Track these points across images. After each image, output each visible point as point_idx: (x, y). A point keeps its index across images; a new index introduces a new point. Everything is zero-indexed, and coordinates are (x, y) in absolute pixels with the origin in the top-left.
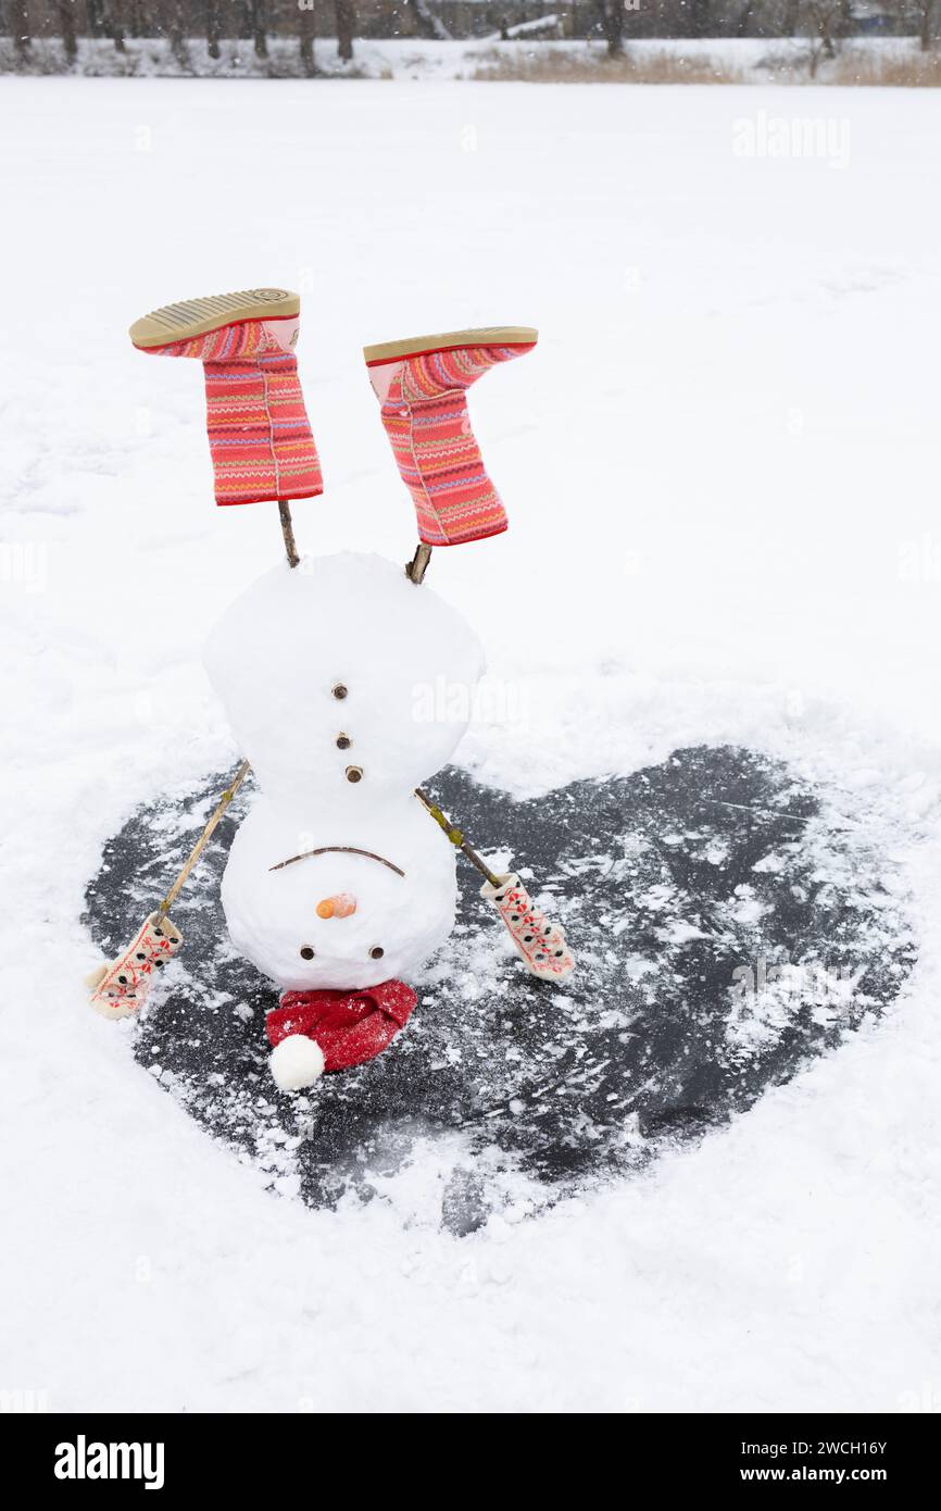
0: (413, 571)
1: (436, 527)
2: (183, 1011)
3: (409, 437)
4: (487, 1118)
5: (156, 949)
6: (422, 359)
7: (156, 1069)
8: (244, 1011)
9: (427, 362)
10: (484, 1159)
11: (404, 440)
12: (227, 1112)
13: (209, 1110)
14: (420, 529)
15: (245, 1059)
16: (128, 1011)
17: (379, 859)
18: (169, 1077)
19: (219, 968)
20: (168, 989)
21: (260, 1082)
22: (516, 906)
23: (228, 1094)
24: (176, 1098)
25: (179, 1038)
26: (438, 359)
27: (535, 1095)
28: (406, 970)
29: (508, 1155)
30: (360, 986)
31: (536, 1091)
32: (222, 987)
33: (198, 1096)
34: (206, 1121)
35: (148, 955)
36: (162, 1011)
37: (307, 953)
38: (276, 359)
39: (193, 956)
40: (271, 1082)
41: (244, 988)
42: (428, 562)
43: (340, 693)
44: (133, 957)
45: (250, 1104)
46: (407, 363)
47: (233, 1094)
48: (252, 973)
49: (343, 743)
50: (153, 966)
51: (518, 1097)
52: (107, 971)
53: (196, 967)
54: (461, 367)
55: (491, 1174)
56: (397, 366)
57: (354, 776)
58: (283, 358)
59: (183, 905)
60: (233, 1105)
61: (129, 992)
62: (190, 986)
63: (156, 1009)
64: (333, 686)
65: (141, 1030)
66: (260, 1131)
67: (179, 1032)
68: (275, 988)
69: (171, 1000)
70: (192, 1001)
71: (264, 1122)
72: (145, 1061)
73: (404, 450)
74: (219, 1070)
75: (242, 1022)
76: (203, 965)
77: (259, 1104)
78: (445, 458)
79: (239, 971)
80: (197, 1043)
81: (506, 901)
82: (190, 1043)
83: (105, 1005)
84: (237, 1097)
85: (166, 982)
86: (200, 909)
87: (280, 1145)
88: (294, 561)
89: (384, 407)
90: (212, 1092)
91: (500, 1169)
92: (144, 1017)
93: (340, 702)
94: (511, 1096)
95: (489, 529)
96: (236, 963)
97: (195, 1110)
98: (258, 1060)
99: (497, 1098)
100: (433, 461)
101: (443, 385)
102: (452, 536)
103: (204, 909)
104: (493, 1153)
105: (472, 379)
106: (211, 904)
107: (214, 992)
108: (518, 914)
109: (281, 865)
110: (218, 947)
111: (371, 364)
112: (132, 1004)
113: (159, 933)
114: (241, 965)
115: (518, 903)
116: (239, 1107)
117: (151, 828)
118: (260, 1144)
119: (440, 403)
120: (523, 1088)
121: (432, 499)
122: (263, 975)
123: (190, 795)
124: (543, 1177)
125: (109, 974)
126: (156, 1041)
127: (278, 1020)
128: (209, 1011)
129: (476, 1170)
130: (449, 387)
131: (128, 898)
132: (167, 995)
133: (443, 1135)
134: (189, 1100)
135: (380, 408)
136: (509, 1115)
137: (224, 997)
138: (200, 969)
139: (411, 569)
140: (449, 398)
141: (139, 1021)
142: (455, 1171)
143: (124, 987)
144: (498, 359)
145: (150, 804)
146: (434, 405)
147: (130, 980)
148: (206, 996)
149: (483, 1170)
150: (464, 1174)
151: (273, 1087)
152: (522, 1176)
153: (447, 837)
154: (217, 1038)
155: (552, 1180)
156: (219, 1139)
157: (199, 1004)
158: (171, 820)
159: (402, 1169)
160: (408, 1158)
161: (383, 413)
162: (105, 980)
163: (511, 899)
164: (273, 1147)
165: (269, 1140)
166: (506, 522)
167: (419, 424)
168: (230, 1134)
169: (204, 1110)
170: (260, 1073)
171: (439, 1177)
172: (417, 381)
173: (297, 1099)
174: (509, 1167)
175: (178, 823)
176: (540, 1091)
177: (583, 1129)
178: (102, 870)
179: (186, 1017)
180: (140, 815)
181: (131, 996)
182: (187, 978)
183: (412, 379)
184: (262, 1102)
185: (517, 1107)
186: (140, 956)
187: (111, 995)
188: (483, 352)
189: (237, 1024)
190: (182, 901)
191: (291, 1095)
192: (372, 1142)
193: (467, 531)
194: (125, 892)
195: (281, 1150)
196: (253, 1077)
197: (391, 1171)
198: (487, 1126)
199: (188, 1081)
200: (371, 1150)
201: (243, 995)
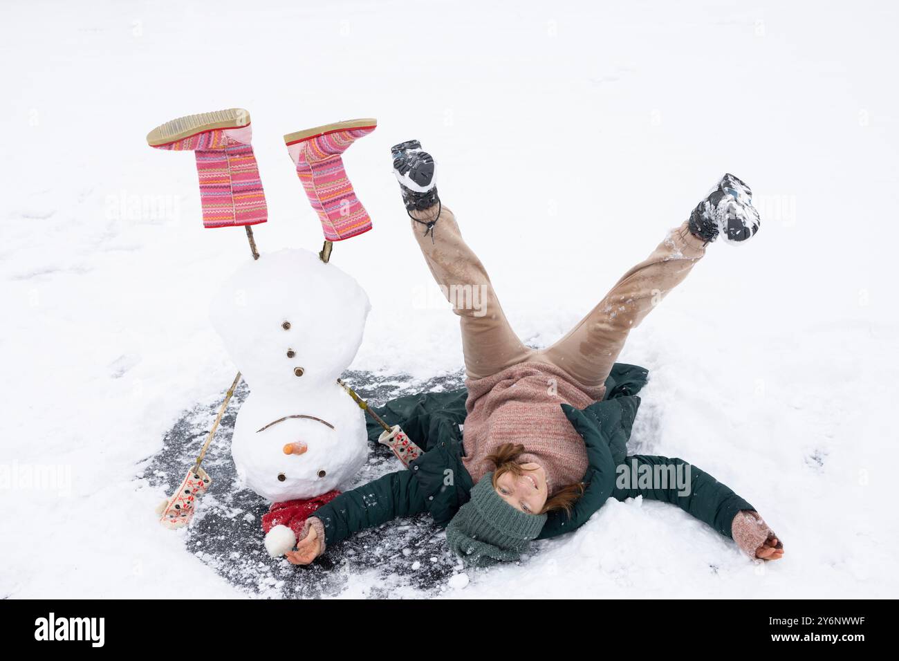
0: (324, 256)
1: (333, 231)
2: (214, 521)
3: (312, 183)
4: (390, 560)
5: (196, 486)
6: (315, 139)
7: (200, 553)
8: (250, 517)
9: (318, 141)
10: (388, 581)
11: (309, 184)
12: (241, 572)
13: (231, 572)
14: (325, 233)
15: (251, 543)
16: (182, 524)
17: (318, 420)
18: (207, 557)
19: (234, 496)
20: (205, 510)
21: (260, 554)
22: (402, 443)
23: (242, 563)
24: (212, 568)
25: (213, 536)
26: (323, 138)
27: (417, 545)
28: (341, 484)
29: (402, 578)
30: (314, 495)
31: (418, 542)
32: (236, 505)
33: (224, 565)
34: (229, 578)
35: (191, 491)
36: (202, 523)
37: (282, 478)
38: (238, 148)
39: (219, 490)
40: (266, 554)
41: (249, 505)
42: (331, 250)
43: (286, 326)
44: (183, 493)
45: (254, 566)
46: (307, 142)
47: (245, 562)
48: (254, 496)
49: (291, 354)
50: (195, 497)
51: (407, 547)
52: (168, 503)
53: (220, 497)
54: (336, 142)
55: (392, 588)
56: (302, 144)
57: (299, 373)
58: (243, 147)
59: (211, 463)
60: (245, 568)
61: (182, 514)
62: (217, 507)
63: (198, 522)
64: (282, 322)
65: (190, 534)
66: (260, 580)
67: (214, 532)
68: (267, 503)
69: (207, 516)
70: (219, 515)
71: (263, 575)
72: (194, 551)
73: (311, 190)
74: (237, 550)
75: (248, 523)
76: (225, 495)
77: (260, 566)
78: (333, 192)
79: (245, 496)
80: (223, 538)
81: (395, 439)
82: (219, 538)
83: (168, 522)
84: (247, 563)
85: (204, 506)
86: (222, 465)
87: (272, 586)
88: (256, 256)
89: (298, 167)
90: (233, 562)
91: (398, 586)
92: (191, 527)
93: (287, 331)
94: (403, 547)
95: (362, 229)
96: (244, 492)
97: (223, 573)
98: (259, 543)
99: (395, 548)
100: (327, 194)
101: (328, 152)
102: (341, 235)
103: (224, 465)
104: (393, 577)
105: (344, 148)
106: (228, 461)
107: (231, 509)
108: (403, 447)
109: (263, 429)
110: (233, 484)
111: (288, 144)
112: (183, 520)
113: (197, 477)
114: (247, 493)
115: (402, 440)
116: (248, 568)
117: (191, 423)
118: (261, 587)
119: (327, 163)
120: (410, 542)
121: (328, 215)
122: (260, 497)
123: (214, 403)
124: (421, 587)
125: (169, 504)
126: (199, 539)
127: (269, 519)
128: (229, 520)
129: (384, 587)
130: (331, 154)
131: (179, 463)
132: (205, 514)
133: (365, 571)
134: (219, 568)
135: (295, 167)
136: (402, 557)
137: (237, 511)
138: (223, 498)
139: (322, 255)
140: (332, 159)
141: (188, 529)
142: (372, 589)
143: (180, 511)
144: (357, 136)
145: (190, 410)
146: (324, 164)
147: (182, 506)
148: (227, 512)
149: (388, 587)
150: (377, 590)
151: (267, 556)
152: (411, 588)
153: (358, 406)
154: (234, 533)
155: (427, 588)
156: (237, 587)
157: (223, 516)
158: (203, 418)
159: (342, 592)
160: (346, 585)
161: (298, 171)
162: (167, 508)
163: (398, 439)
164: (268, 587)
165: (266, 584)
166: (371, 224)
167: (317, 175)
168: (243, 584)
169: (228, 573)
170: (260, 550)
171: (363, 593)
172: (314, 151)
173: (281, 561)
174: (402, 584)
175: (207, 419)
176: (420, 542)
177: (444, 560)
178: (163, 449)
179: (216, 524)
180: (185, 417)
181: (183, 516)
182: (216, 503)
183: (311, 151)
184: (261, 564)
185: (407, 552)
186: (187, 492)
187: (172, 517)
188: (348, 133)
189: (246, 525)
190: (211, 461)
191: (278, 559)
192: (325, 579)
193: (350, 231)
194: (178, 460)
195: (273, 589)
196: (256, 552)
197: (336, 593)
198: (390, 564)
199: (218, 558)
200: (324, 583)
201: (249, 509)
